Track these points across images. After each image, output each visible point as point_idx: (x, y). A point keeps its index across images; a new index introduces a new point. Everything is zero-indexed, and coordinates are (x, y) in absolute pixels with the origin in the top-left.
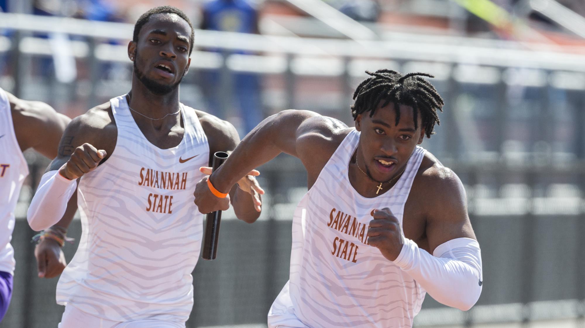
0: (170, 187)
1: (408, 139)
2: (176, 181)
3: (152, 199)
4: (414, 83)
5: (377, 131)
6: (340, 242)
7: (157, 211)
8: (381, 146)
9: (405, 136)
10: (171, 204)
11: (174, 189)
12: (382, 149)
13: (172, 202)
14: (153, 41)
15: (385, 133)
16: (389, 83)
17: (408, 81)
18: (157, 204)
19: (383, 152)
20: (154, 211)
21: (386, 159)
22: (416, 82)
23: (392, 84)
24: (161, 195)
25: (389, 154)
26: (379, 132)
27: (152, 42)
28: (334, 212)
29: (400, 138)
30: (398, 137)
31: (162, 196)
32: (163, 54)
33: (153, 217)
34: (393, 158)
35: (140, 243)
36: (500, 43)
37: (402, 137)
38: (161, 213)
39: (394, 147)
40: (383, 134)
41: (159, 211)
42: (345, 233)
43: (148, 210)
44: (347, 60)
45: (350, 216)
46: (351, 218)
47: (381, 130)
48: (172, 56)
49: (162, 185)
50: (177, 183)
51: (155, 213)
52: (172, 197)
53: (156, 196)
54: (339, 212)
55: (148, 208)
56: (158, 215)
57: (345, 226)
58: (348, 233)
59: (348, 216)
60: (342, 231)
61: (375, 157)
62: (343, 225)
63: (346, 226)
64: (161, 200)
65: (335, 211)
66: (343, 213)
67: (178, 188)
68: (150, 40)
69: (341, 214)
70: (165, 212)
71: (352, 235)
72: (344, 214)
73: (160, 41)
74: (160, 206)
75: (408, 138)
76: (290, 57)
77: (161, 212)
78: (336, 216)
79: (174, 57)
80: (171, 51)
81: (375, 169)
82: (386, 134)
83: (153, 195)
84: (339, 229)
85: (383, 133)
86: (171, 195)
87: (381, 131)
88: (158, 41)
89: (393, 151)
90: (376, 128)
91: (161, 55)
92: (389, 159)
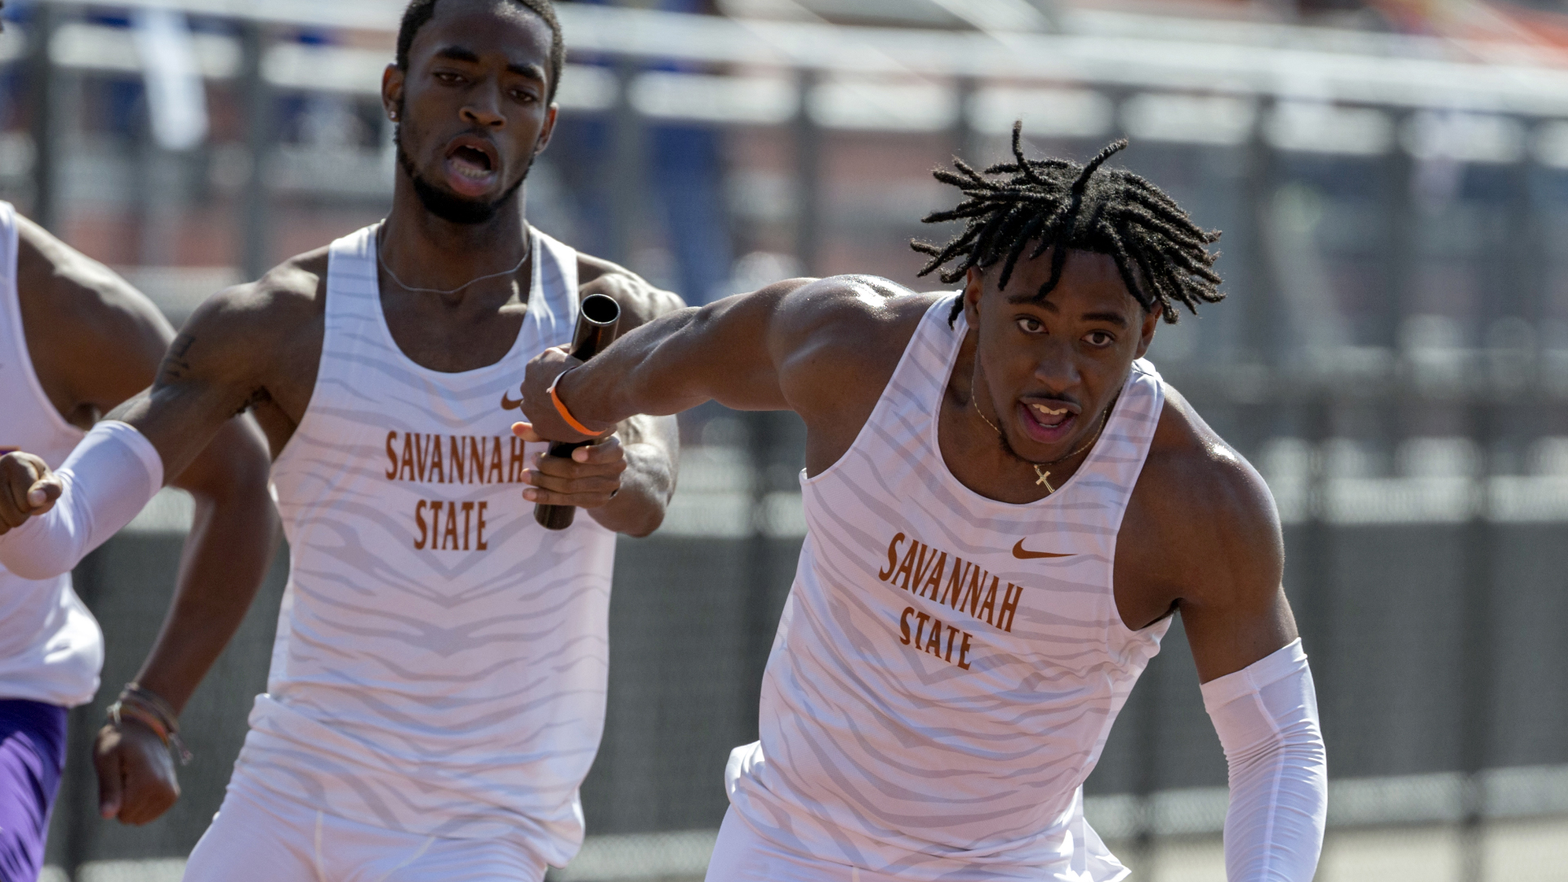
0: (476, 478)
1: (1107, 346)
2: (493, 459)
3: (428, 515)
4: (1117, 192)
5: (1024, 324)
6: (919, 619)
7: (444, 547)
8: (1036, 366)
9: (1099, 335)
10: (481, 524)
11: (489, 481)
12: (1038, 375)
13: (485, 518)
14: (444, 77)
15: (1046, 329)
16: (1048, 196)
17: (1099, 186)
18: (442, 528)
19: (1041, 381)
20: (435, 546)
21: (1050, 401)
22: (1122, 188)
23: (1057, 198)
24: (452, 500)
25: (1057, 384)
26: (1029, 326)
27: (443, 80)
28: (899, 542)
29: (1086, 341)
30: (1081, 339)
31: (452, 505)
32: (468, 115)
33: (437, 566)
34: (1069, 400)
35: (407, 638)
36: (1392, 41)
37: (1090, 338)
38: (455, 552)
39: (1071, 368)
40: (1041, 333)
41: (450, 544)
42: (931, 599)
43: (420, 545)
44: (966, 86)
45: (944, 555)
46: (948, 558)
47: (1035, 321)
48: (493, 120)
49: (455, 473)
50: (497, 466)
51: (439, 552)
52: (483, 505)
53: (437, 506)
54: (915, 544)
55: (420, 538)
56: (449, 557)
57: (931, 580)
58: (939, 598)
59: (939, 554)
60: (922, 594)
61: (1022, 396)
62: (927, 577)
63: (935, 582)
64: (452, 514)
65: (902, 541)
66: (924, 547)
67: (500, 480)
68: (437, 75)
69: (919, 548)
70: (466, 547)
71: (950, 606)
72: (928, 549)
73: (461, 76)
74: (452, 532)
75: (1107, 340)
76: (807, 79)
77: (456, 547)
78: (906, 553)
79: (498, 123)
80: (492, 106)
81: (1019, 428)
82: (1048, 333)
83: (428, 505)
84: (914, 590)
85: (1040, 329)
86: (483, 499)
87: (1034, 325)
88: (456, 76)
89: (1067, 379)
90: (1023, 316)
91: (465, 119)
92: (1056, 402)
